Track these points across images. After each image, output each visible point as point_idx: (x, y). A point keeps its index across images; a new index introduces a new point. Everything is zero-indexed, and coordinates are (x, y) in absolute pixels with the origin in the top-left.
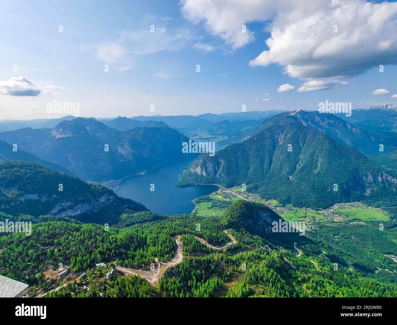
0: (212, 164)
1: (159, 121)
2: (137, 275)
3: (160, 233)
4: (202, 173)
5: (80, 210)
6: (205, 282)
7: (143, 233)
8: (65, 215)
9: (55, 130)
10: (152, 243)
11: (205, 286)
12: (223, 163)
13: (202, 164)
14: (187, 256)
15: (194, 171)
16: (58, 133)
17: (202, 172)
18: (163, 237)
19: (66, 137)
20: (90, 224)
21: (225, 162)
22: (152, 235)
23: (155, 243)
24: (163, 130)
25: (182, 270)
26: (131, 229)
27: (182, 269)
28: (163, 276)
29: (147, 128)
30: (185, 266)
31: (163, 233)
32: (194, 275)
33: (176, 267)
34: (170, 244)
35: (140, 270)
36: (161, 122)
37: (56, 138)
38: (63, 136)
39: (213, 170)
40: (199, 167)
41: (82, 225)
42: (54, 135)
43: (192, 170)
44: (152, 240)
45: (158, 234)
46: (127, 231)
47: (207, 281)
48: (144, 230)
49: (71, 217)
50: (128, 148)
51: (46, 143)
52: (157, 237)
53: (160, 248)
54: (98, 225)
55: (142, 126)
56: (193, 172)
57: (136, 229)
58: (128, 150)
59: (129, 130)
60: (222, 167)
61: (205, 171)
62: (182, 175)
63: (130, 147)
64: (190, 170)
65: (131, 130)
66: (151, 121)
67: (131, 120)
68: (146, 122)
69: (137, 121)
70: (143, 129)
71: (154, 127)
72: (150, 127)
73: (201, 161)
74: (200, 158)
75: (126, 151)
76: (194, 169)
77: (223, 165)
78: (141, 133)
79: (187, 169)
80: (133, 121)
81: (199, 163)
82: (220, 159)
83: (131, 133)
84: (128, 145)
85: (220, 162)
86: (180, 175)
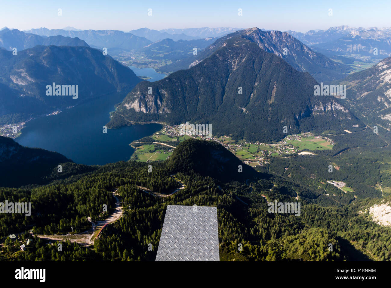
0: (153, 97)
1: (72, 36)
2: (65, 241)
3: (91, 187)
4: (140, 109)
6: (152, 233)
7: (67, 190)
10: (81, 200)
11: (152, 238)
12: (166, 95)
13: (140, 97)
14: (129, 209)
15: (130, 107)
17: (140, 107)
18: (94, 191)
21: (168, 93)
22: (80, 191)
23: (86, 199)
25: (123, 226)
26: (49, 187)
27: (123, 224)
28: (99, 236)
29: (55, 47)
30: (127, 220)
31: (95, 187)
32: (138, 228)
33: (116, 223)
34: (105, 198)
35: (69, 234)
36: (77, 39)
39: (155, 104)
40: (136, 101)
43: (127, 105)
44: (80, 197)
45: (88, 188)
46: (43, 191)
47: (154, 232)
48: (67, 186)
50: (28, 77)
52: (87, 193)
53: (92, 205)
55: (47, 45)
56: (128, 108)
57: (57, 186)
58: (28, 80)
59: (26, 50)
60: (166, 100)
61: (144, 106)
62: (114, 113)
63: (30, 76)
64: (124, 106)
65: (29, 49)
66: (60, 37)
67: (27, 34)
68: (51, 37)
69: (36, 36)
70: (49, 49)
71: (66, 45)
72: (60, 46)
73: (138, 93)
74: (137, 90)
75: (26, 82)
76: (130, 104)
77: (166, 97)
78: (46, 54)
79: (120, 104)
80: (30, 36)
81: (135, 96)
82: (163, 91)
83: (31, 55)
84: (26, 72)
85: (163, 94)
86: (111, 113)
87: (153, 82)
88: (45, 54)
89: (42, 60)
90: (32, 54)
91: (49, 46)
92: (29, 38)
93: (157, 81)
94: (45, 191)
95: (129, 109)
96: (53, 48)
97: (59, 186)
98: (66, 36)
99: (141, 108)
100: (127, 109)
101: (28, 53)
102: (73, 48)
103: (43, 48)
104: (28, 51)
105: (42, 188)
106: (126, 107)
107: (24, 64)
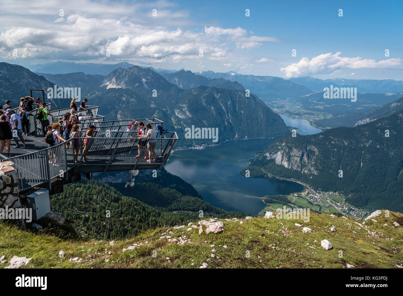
0: (299, 151)
1: (233, 80)
5: (121, 179)
8: (105, 181)
9: (107, 78)
12: (317, 153)
13: (285, 149)
15: (271, 157)
16: (110, 83)
17: (282, 160)
19: (119, 89)
20: (130, 198)
21: (319, 151)
29: (216, 88)
36: (236, 83)
37: (108, 88)
38: (114, 87)
39: (300, 160)
40: (279, 153)
41: (121, 196)
42: (106, 84)
43: (268, 155)
49: (111, 184)
50: (187, 112)
51: (97, 93)
54: (139, 202)
55: (210, 85)
56: (269, 158)
57: (182, 217)
58: (187, 114)
60: (314, 159)
61: (287, 159)
62: (252, 160)
63: (189, 111)
64: (265, 155)
65: (195, 89)
66: (222, 79)
67: (197, 75)
70: (210, 89)
71: (225, 88)
72: (220, 88)
73: (284, 144)
74: (283, 141)
75: (185, 116)
76: (271, 154)
77: (316, 155)
78: (207, 94)
79: (260, 152)
80: (199, 78)
81: (279, 147)
82: (314, 147)
83: (195, 93)
84: (187, 108)
85: (312, 151)
86: (250, 160)
87: (304, 136)
88: (206, 93)
89: (202, 99)
91: (211, 87)
93: (308, 135)
94: (171, 218)
95: (270, 160)
96: (214, 88)
97: (184, 218)
98: (226, 79)
99: (283, 162)
100: (267, 160)
101: (193, 92)
103: (207, 88)
104: (193, 90)
105: (170, 214)
106: (266, 156)
107: (187, 100)
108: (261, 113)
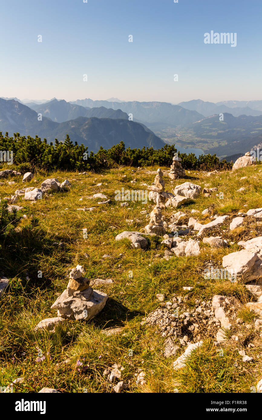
1: (115, 108)
24: (121, 123)
29: (96, 119)
36: (119, 111)
55: (89, 116)
59: (69, 122)
65: (72, 121)
66: (102, 108)
67: (72, 105)
68: (94, 109)
69: (81, 107)
70: (90, 121)
71: (107, 117)
72: (102, 119)
78: (87, 126)
80: (75, 107)
83: (72, 127)
88: (85, 126)
89: (81, 133)
90: (73, 125)
91: (90, 118)
92: (73, 109)
96: (94, 119)
98: (108, 107)
101: (70, 125)
102: (114, 121)
103: (85, 119)
104: (70, 122)
107: (65, 135)
108: (151, 145)
